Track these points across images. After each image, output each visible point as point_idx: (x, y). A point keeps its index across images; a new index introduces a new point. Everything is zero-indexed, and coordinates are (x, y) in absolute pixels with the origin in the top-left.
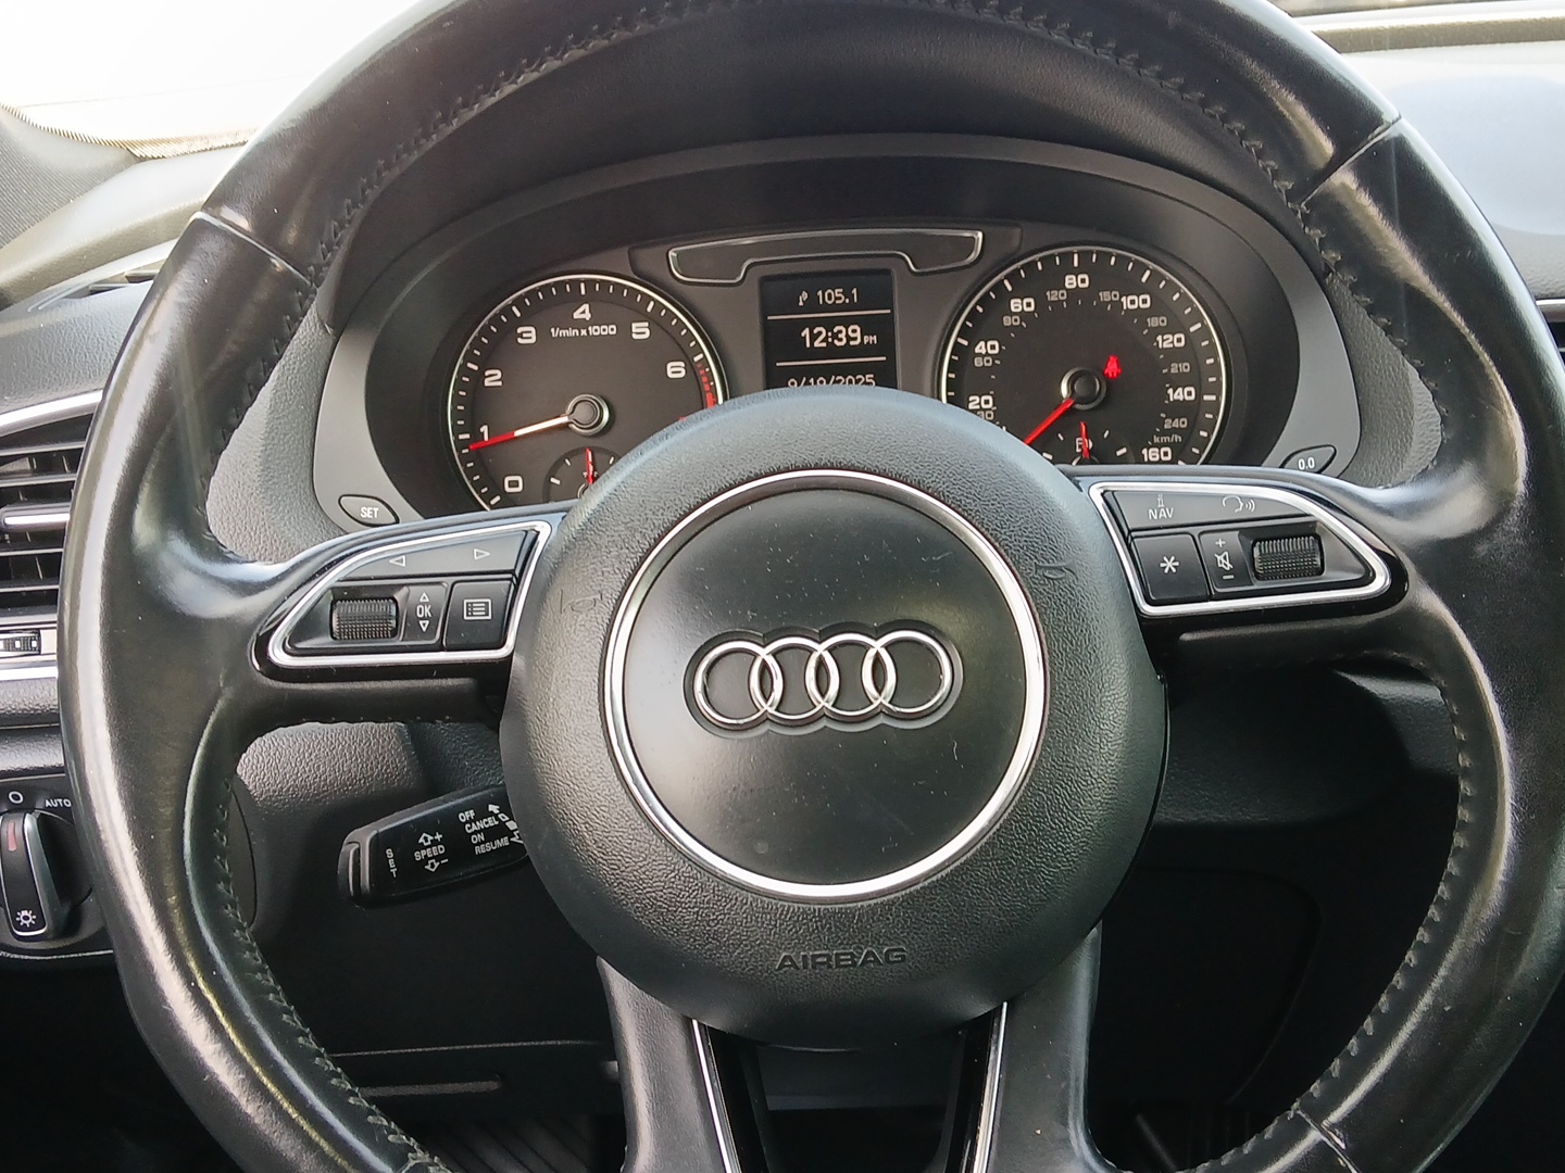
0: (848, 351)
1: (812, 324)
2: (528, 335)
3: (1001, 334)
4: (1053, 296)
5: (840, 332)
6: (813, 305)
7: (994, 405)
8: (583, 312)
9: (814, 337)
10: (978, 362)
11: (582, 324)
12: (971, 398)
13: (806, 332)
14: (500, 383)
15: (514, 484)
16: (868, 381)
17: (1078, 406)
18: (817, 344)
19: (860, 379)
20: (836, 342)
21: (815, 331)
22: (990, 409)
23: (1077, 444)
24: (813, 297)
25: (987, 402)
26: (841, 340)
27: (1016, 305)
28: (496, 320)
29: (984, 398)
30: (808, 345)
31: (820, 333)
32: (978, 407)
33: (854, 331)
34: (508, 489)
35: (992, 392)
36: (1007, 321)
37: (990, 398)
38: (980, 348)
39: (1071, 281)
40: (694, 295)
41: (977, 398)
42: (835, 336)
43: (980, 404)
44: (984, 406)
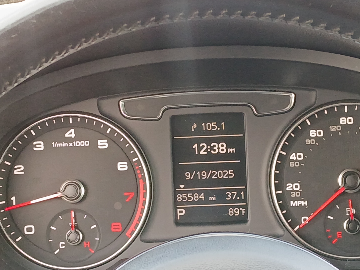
0: (219, 156)
1: (199, 141)
2: (40, 146)
3: (304, 149)
4: (333, 128)
5: (215, 146)
6: (199, 131)
7: (300, 189)
8: (71, 134)
9: (200, 149)
10: (292, 164)
11: (70, 140)
12: (288, 185)
13: (196, 146)
14: (23, 173)
15: (29, 230)
16: (230, 173)
17: (347, 191)
18: (202, 153)
19: (226, 173)
20: (212, 152)
21: (201, 145)
22: (298, 191)
23: (347, 211)
24: (200, 126)
25: (296, 187)
26: (215, 150)
27: (313, 133)
28: (21, 138)
29: (295, 184)
30: (197, 153)
31: (203, 146)
32: (292, 189)
33: (222, 146)
34: (26, 233)
35: (299, 182)
36: (308, 142)
37: (298, 185)
38: (293, 157)
39: (343, 121)
40: (134, 125)
41: (291, 184)
42: (212, 148)
43: (292, 188)
44: (295, 189)
